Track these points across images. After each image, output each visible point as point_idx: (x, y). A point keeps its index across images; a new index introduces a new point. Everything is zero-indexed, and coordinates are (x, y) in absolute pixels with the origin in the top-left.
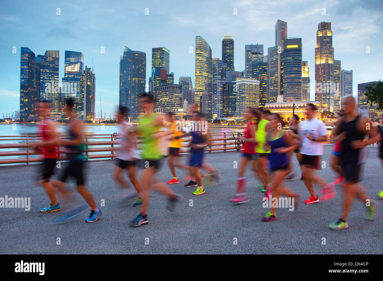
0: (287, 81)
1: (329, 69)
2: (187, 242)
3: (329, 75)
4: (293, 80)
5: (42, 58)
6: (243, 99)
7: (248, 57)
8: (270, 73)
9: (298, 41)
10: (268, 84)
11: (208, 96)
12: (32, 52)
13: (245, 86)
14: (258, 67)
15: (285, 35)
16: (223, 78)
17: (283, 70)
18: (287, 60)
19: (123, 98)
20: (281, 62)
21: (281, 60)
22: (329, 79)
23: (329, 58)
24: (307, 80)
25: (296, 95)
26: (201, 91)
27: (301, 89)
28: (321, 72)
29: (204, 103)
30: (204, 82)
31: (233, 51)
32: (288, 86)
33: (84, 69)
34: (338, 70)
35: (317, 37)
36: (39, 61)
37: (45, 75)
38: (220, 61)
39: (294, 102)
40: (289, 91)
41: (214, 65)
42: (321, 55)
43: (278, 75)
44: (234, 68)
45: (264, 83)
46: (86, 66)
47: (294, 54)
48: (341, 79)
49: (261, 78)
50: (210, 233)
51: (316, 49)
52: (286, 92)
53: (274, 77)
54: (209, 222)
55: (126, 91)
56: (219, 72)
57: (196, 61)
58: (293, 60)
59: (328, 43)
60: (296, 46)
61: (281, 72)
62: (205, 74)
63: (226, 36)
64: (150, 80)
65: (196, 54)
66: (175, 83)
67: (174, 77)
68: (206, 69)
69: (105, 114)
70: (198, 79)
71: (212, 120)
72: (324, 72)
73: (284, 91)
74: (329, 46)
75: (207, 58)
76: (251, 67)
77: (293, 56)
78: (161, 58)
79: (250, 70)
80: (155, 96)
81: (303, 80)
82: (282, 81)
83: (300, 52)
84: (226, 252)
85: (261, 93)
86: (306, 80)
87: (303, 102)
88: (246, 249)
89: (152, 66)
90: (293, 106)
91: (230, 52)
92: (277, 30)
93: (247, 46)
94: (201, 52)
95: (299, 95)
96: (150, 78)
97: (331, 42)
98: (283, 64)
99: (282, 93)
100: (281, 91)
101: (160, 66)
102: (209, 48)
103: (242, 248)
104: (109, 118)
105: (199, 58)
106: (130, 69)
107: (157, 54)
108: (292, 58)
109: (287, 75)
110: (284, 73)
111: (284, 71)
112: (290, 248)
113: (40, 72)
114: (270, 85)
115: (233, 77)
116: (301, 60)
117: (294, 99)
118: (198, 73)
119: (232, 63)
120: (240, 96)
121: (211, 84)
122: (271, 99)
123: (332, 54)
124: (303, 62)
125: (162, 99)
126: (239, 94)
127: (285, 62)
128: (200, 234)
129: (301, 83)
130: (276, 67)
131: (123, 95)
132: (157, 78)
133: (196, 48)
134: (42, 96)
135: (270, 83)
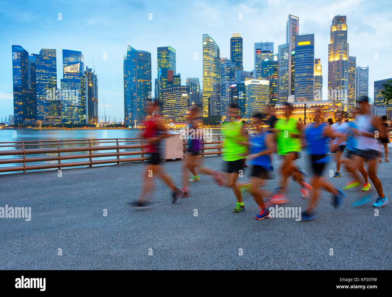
0: (298, 80)
1: (343, 67)
2: (198, 249)
3: (343, 73)
4: (304, 79)
5: (36, 58)
6: (252, 100)
7: (258, 56)
8: (280, 72)
9: (311, 37)
10: (279, 84)
11: (216, 98)
12: (25, 51)
13: (254, 86)
14: (268, 66)
15: (296, 31)
16: (232, 79)
17: (294, 69)
18: (299, 58)
19: (128, 101)
20: (292, 60)
21: (292, 58)
22: (343, 77)
23: (343, 55)
24: (320, 79)
25: (308, 95)
26: (209, 92)
27: (313, 89)
28: (335, 70)
29: (212, 105)
30: (212, 83)
31: (242, 50)
32: (299, 85)
33: (85, 70)
34: (353, 66)
35: (331, 32)
36: (34, 60)
37: (41, 76)
38: (229, 61)
39: (305, 102)
40: (301, 90)
41: (222, 65)
42: (335, 51)
43: (289, 74)
44: (243, 68)
45: (274, 82)
46: (87, 67)
47: (305, 51)
48: (356, 76)
49: (271, 78)
50: (221, 238)
51: (329, 45)
52: (298, 92)
53: (285, 76)
54: (220, 227)
55: (131, 93)
56: (227, 73)
57: (203, 61)
58: (305, 58)
59: (343, 39)
60: (308, 43)
61: (292, 71)
62: (213, 74)
63: (234, 34)
64: (156, 81)
65: (204, 53)
66: (182, 85)
67: (181, 78)
68: (214, 69)
69: (109, 117)
70: (206, 80)
71: (221, 123)
72: (338, 70)
73: (295, 91)
74: (344, 41)
75: (215, 58)
76: (261, 66)
77: (305, 53)
78: (166, 58)
79: (259, 69)
80: (161, 98)
81: (315, 78)
82: (292, 81)
83: (312, 49)
84: (237, 258)
85: (271, 94)
86: (318, 79)
87: (315, 102)
88: (258, 255)
89: (158, 66)
90: (305, 106)
91: (239, 51)
92: (289, 26)
93: (256, 44)
94: (209, 51)
95: (311, 95)
96: (156, 79)
97: (345, 37)
98: (294, 62)
99: (293, 93)
100: (291, 91)
101: (166, 67)
102: (216, 47)
103: (254, 254)
104: (114, 121)
105: (206, 57)
106: (134, 70)
107: (163, 54)
108: (304, 56)
109: (299, 74)
110: (295, 72)
111: (296, 70)
112: (304, 253)
113: (35, 73)
114: (280, 84)
115: (242, 77)
116: (313, 58)
117: (306, 98)
118: (206, 74)
119: (241, 62)
120: (249, 97)
121: (219, 85)
122: (281, 99)
123: (346, 50)
124: (315, 60)
125: (169, 101)
126: (249, 95)
127: (296, 60)
128: (210, 240)
129: (313, 82)
130: (287, 66)
131: (127, 98)
132: (163, 80)
133: (203, 47)
134: (39, 99)
135: (280, 83)
